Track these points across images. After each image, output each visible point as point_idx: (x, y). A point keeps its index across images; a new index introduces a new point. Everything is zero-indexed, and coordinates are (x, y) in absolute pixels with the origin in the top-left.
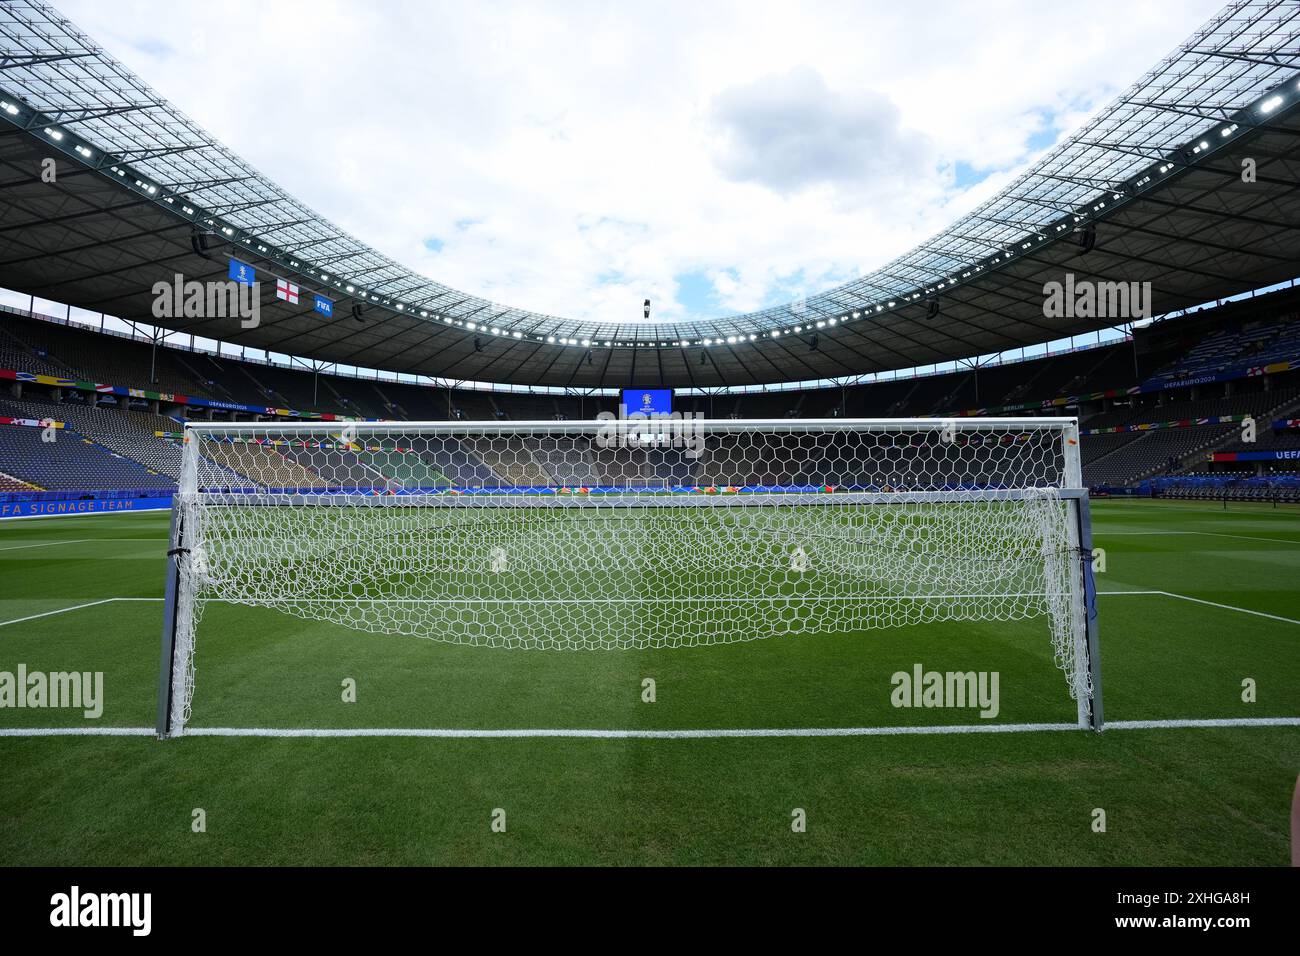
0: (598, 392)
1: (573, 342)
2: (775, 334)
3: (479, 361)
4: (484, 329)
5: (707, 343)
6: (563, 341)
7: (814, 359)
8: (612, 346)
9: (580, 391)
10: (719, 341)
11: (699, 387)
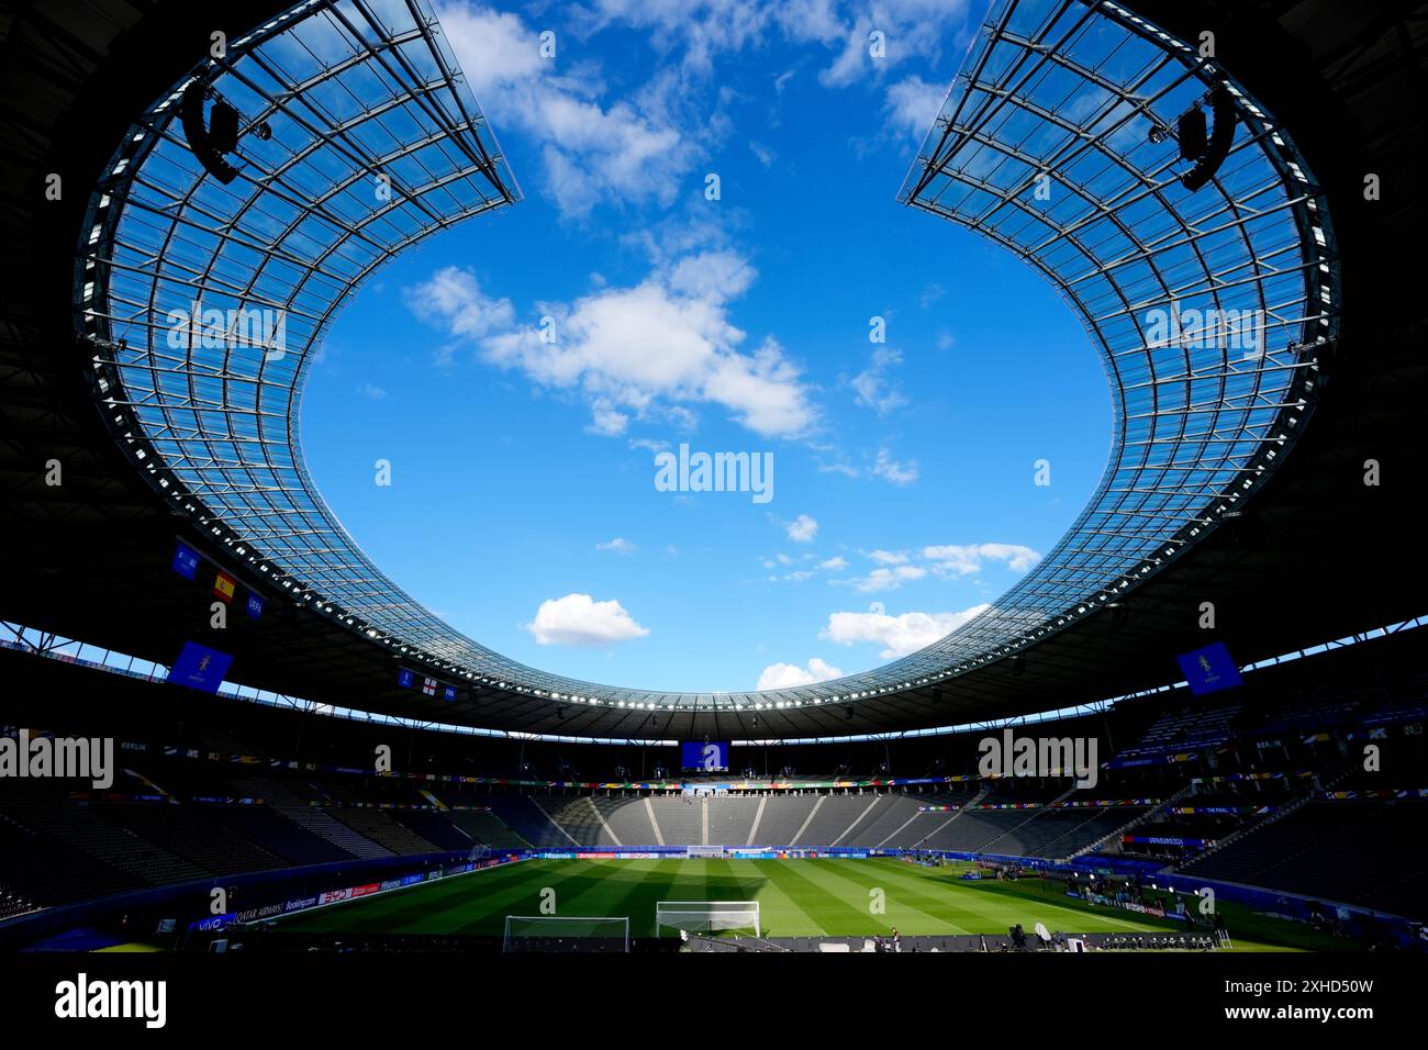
0: (659, 743)
1: (641, 706)
2: (817, 702)
3: (554, 720)
4: (566, 697)
5: (759, 707)
6: (632, 705)
7: (855, 719)
8: (675, 708)
9: (641, 742)
10: (769, 706)
11: (752, 740)
